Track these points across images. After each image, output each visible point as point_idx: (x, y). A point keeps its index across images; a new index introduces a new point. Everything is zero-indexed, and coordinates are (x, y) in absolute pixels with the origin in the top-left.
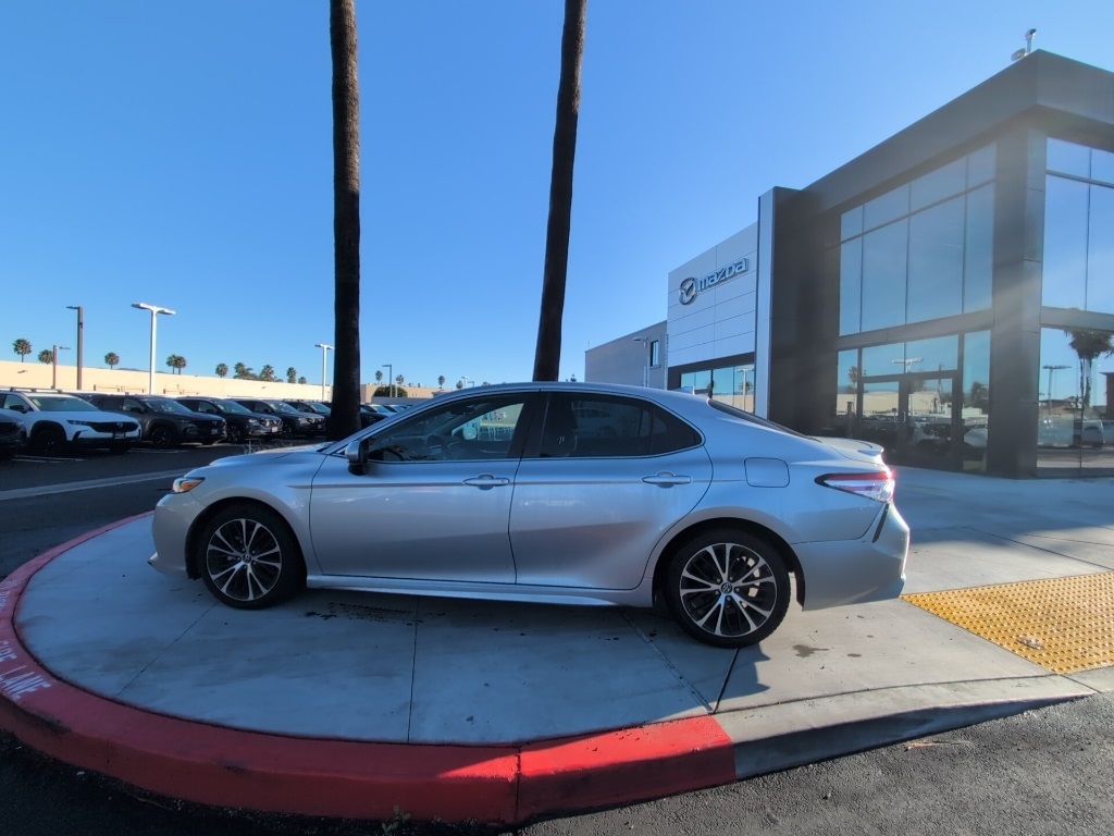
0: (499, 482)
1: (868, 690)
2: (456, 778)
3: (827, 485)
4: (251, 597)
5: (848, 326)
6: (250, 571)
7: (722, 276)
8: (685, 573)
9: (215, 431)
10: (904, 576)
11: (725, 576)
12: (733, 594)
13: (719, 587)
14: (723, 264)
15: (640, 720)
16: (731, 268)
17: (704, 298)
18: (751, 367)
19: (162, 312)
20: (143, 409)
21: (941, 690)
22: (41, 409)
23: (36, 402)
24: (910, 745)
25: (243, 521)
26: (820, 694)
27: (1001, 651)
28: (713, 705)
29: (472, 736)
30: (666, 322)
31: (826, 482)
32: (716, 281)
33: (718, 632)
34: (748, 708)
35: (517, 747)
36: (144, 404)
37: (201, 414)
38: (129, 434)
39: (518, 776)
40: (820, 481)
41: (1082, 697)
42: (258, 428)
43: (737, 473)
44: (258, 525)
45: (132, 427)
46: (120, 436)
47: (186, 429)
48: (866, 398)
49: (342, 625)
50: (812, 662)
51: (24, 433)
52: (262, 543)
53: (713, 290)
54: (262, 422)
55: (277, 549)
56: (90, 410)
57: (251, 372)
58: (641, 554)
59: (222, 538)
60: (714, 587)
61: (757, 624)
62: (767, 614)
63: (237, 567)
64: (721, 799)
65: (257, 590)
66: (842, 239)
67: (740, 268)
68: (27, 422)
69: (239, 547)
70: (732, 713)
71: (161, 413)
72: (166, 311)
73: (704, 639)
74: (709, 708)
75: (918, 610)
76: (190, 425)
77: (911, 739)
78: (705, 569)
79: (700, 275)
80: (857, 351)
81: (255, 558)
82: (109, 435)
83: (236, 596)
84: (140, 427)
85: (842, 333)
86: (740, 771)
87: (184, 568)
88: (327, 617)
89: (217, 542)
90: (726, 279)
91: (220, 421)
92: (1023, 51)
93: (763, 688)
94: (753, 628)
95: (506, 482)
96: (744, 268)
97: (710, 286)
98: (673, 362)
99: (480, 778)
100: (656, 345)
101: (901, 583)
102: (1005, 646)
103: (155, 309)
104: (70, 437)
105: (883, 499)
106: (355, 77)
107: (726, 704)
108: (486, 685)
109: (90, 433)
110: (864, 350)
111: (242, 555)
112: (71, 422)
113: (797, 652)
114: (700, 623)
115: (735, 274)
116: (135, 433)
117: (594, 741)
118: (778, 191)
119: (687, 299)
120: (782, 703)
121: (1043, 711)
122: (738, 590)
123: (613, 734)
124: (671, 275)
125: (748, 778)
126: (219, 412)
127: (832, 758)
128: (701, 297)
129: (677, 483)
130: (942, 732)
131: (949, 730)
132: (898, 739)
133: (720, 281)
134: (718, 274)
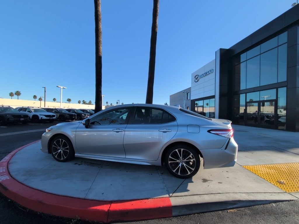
0: (121, 130)
1: (220, 193)
2: (92, 209)
3: (211, 133)
4: (62, 159)
5: (243, 87)
6: (62, 152)
7: (206, 74)
8: (170, 157)
9: (74, 117)
10: (236, 160)
11: (181, 158)
12: (183, 163)
13: (179, 161)
14: (206, 71)
15: (148, 197)
16: (208, 72)
17: (201, 80)
18: (214, 99)
19: (63, 88)
20: (57, 112)
21: (244, 195)
22: (34, 112)
23: (33, 110)
24: (229, 211)
25: (60, 140)
26: (204, 193)
27: (270, 184)
28: (171, 195)
29: (101, 198)
30: (191, 87)
31: (211, 132)
32: (204, 75)
33: (179, 174)
34: (181, 196)
35: (111, 202)
36: (57, 110)
37: (71, 113)
38: (53, 118)
39: (108, 210)
40: (209, 131)
41: (293, 200)
42: (84, 116)
43: (185, 129)
44: (64, 141)
45: (54, 116)
46: (51, 118)
47: (67, 117)
48: (248, 108)
49: (83, 167)
50: (206, 184)
51: (30, 118)
52: (65, 145)
53: (203, 78)
54: (85, 115)
55: (68, 147)
56: (45, 112)
57: (86, 102)
58: (158, 151)
59: (56, 144)
60: (178, 161)
61: (190, 172)
62: (193, 169)
63: (59, 151)
64: (166, 222)
65: (63, 157)
66: (241, 62)
68: (31, 115)
69: (60, 146)
70: (175, 197)
71: (62, 113)
72: (64, 88)
73: (175, 175)
74: (169, 195)
75: (247, 170)
76: (68, 116)
77: (230, 209)
78: (175, 156)
79: (200, 74)
80: (245, 94)
81: (63, 149)
82: (49, 118)
83: (59, 158)
84: (56, 116)
85: (241, 89)
86: (174, 214)
87: (47, 151)
88: (79, 165)
89: (55, 145)
90: (207, 75)
91: (75, 115)
92: (295, 3)
93: (188, 191)
94: (189, 173)
95: (123, 130)
96: (212, 72)
97: (203, 77)
98: (193, 98)
99: (98, 210)
100: (189, 94)
101: (235, 162)
102: (272, 183)
103: (62, 87)
104: (40, 119)
105: (228, 137)
106: (101, 27)
107: (175, 194)
108: (111, 185)
109: (44, 118)
110: (247, 94)
111: (60, 148)
112: (40, 115)
113: (202, 181)
114: (174, 171)
115: (210, 73)
116: (55, 118)
117: (133, 202)
118: (221, 50)
119: (196, 81)
120: (192, 195)
121: (278, 203)
122: (185, 162)
123: (139, 201)
124: (192, 74)
125: (176, 216)
126: (75, 112)
127: (203, 213)
129: (168, 132)
130: (241, 208)
131: (244, 207)
132: (226, 208)
133: (205, 76)
134: (205, 73)
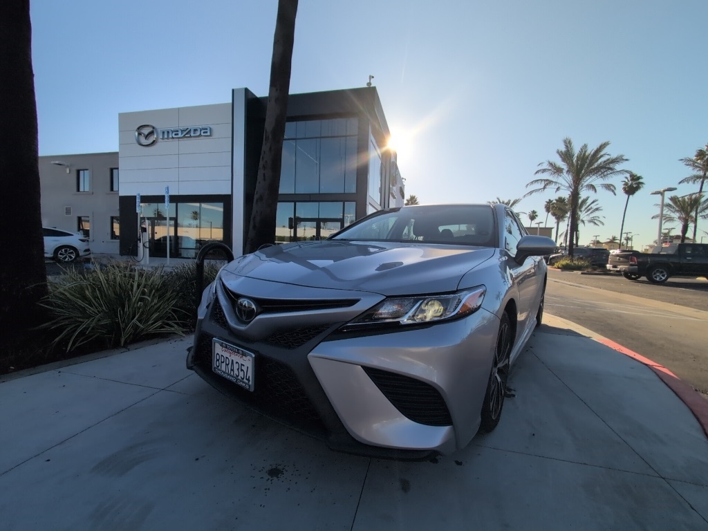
5: (286, 189)
7: (187, 133)
14: (191, 125)
32: (180, 135)
48: (299, 230)
53: (175, 142)
67: (206, 132)
80: (292, 203)
85: (281, 192)
90: (191, 137)
97: (173, 138)
110: (297, 204)
115: (200, 135)
118: (248, 93)
119: (145, 142)
124: (123, 116)
128: (161, 145)
133: (184, 137)
134: (182, 131)
